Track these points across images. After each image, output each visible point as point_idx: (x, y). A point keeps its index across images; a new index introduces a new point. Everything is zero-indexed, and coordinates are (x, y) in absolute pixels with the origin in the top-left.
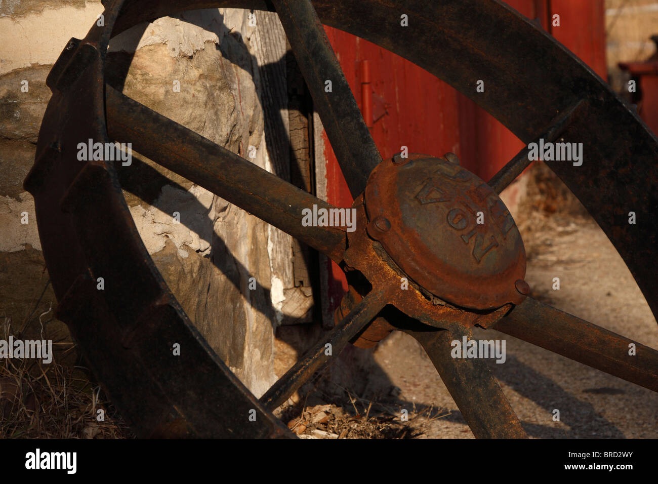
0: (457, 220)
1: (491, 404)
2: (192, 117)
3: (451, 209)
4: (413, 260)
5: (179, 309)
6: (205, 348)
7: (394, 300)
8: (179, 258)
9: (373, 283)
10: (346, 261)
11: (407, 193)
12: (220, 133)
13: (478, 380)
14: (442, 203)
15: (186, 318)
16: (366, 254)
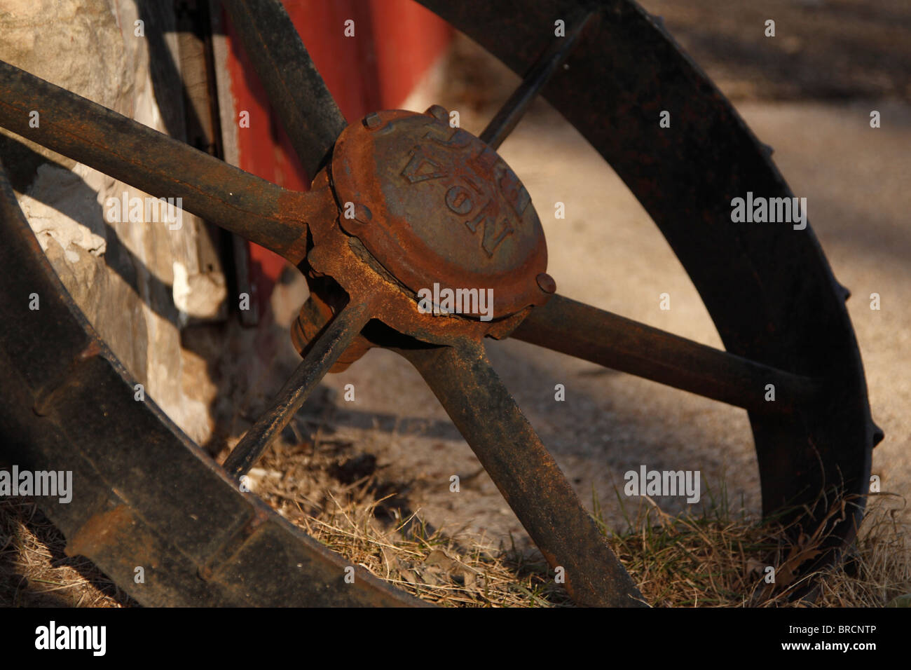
0: (458, 201)
1: (515, 441)
2: (73, 69)
3: (450, 187)
4: (405, 259)
5: (114, 361)
6: (155, 412)
7: (381, 313)
8: (68, 263)
9: (350, 292)
10: (313, 264)
11: (389, 169)
12: (109, 86)
13: (496, 412)
14: (437, 180)
15: (124, 372)
16: (340, 254)
